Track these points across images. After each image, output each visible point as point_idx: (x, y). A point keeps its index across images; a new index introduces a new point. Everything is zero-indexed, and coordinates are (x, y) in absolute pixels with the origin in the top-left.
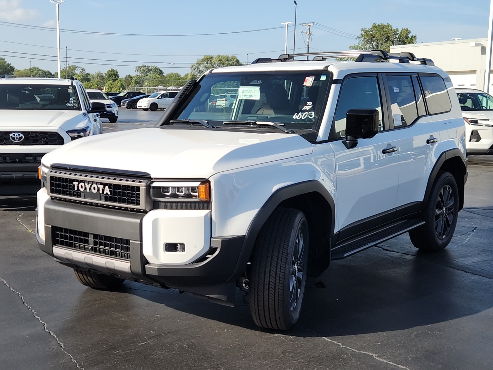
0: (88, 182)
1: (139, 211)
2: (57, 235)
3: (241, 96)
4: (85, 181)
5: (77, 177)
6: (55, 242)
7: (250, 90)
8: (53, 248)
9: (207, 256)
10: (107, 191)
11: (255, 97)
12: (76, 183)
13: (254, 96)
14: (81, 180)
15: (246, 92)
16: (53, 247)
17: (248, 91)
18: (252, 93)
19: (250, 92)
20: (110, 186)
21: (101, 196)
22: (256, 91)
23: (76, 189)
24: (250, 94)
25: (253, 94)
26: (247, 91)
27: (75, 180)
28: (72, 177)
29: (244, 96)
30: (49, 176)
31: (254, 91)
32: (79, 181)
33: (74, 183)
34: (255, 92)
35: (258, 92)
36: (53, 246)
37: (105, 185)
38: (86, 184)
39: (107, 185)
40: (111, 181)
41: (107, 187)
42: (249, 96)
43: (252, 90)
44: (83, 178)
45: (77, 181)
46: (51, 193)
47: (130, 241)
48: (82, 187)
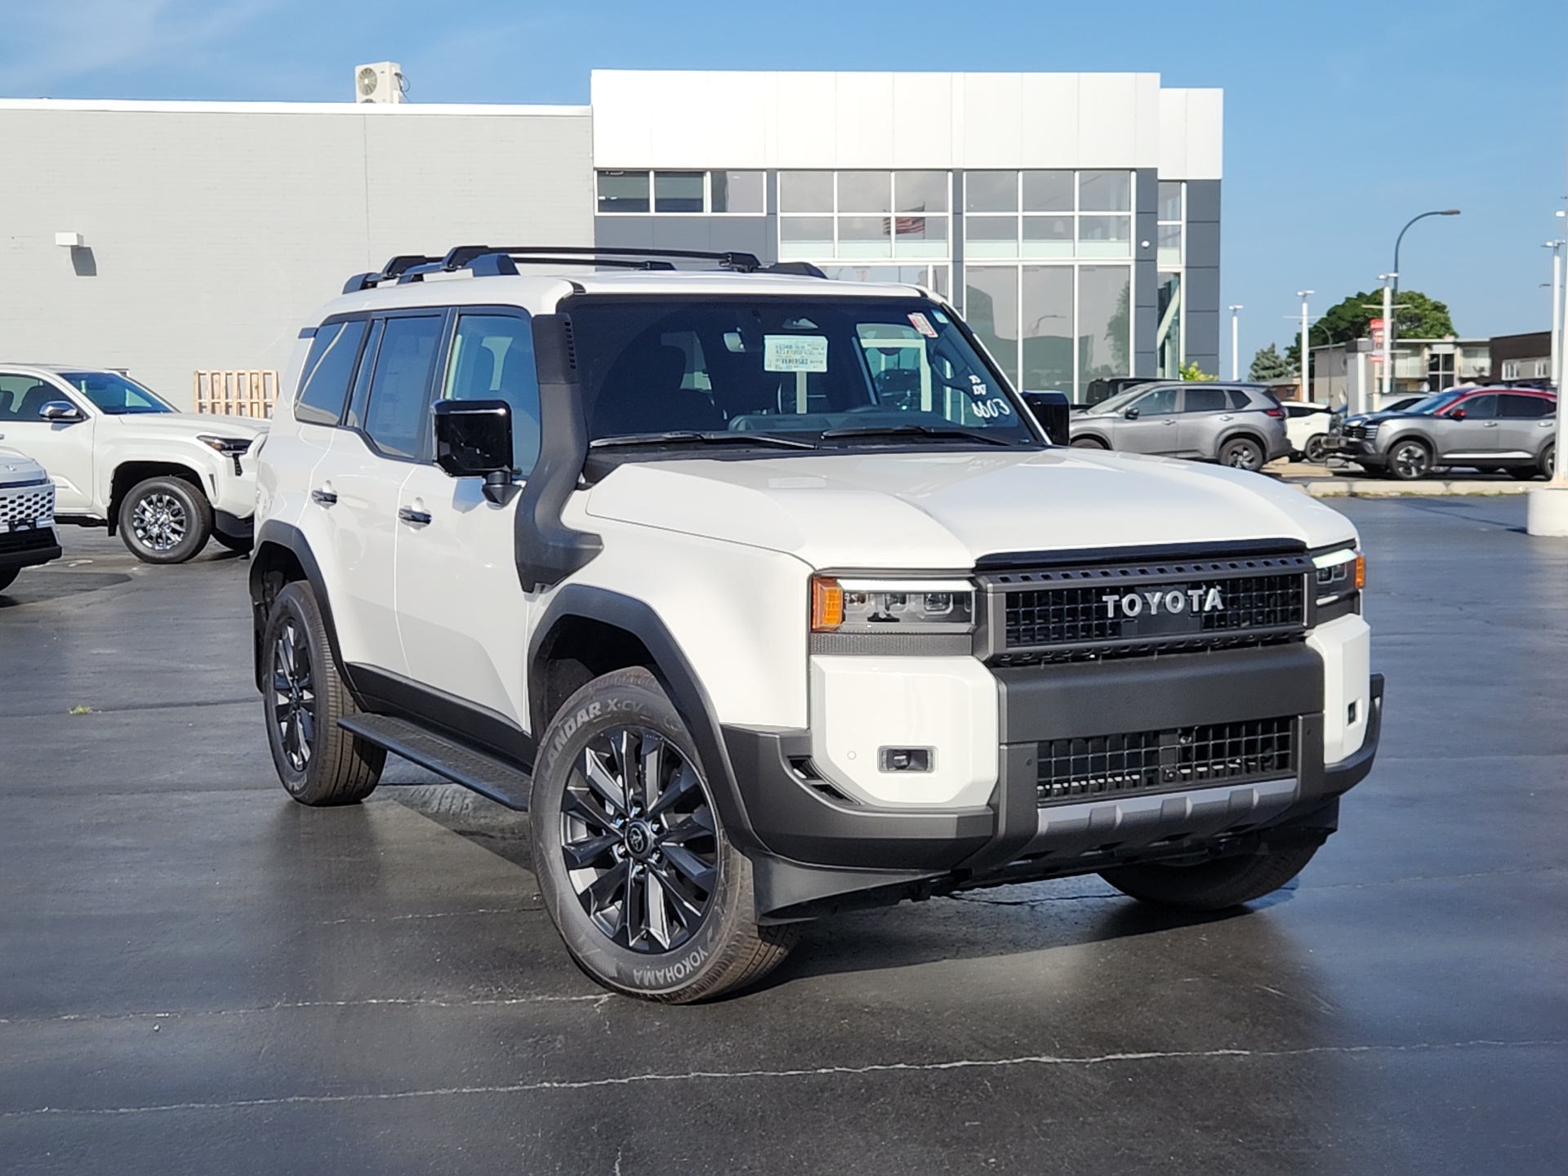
0: (1152, 587)
3: (774, 363)
4: (1137, 586)
5: (1116, 579)
7: (800, 345)
10: (1214, 599)
11: (814, 364)
12: (1110, 600)
13: (809, 362)
14: (1125, 587)
15: (787, 352)
17: (794, 349)
18: (803, 354)
19: (799, 350)
20: (1222, 586)
21: (1192, 619)
22: (817, 350)
23: (1111, 614)
24: (798, 357)
25: (806, 357)
26: (791, 347)
27: (1105, 588)
28: (1096, 580)
29: (780, 363)
30: (1004, 594)
31: (810, 348)
32: (1121, 591)
33: (1105, 598)
34: (814, 351)
35: (821, 352)
36: (1039, 805)
37: (1207, 586)
38: (1148, 595)
39: (1213, 587)
40: (1227, 572)
41: (1213, 592)
42: (796, 361)
43: (806, 345)
44: (1134, 578)
45: (1114, 590)
46: (1008, 647)
47: (1300, 717)
48: (1132, 604)
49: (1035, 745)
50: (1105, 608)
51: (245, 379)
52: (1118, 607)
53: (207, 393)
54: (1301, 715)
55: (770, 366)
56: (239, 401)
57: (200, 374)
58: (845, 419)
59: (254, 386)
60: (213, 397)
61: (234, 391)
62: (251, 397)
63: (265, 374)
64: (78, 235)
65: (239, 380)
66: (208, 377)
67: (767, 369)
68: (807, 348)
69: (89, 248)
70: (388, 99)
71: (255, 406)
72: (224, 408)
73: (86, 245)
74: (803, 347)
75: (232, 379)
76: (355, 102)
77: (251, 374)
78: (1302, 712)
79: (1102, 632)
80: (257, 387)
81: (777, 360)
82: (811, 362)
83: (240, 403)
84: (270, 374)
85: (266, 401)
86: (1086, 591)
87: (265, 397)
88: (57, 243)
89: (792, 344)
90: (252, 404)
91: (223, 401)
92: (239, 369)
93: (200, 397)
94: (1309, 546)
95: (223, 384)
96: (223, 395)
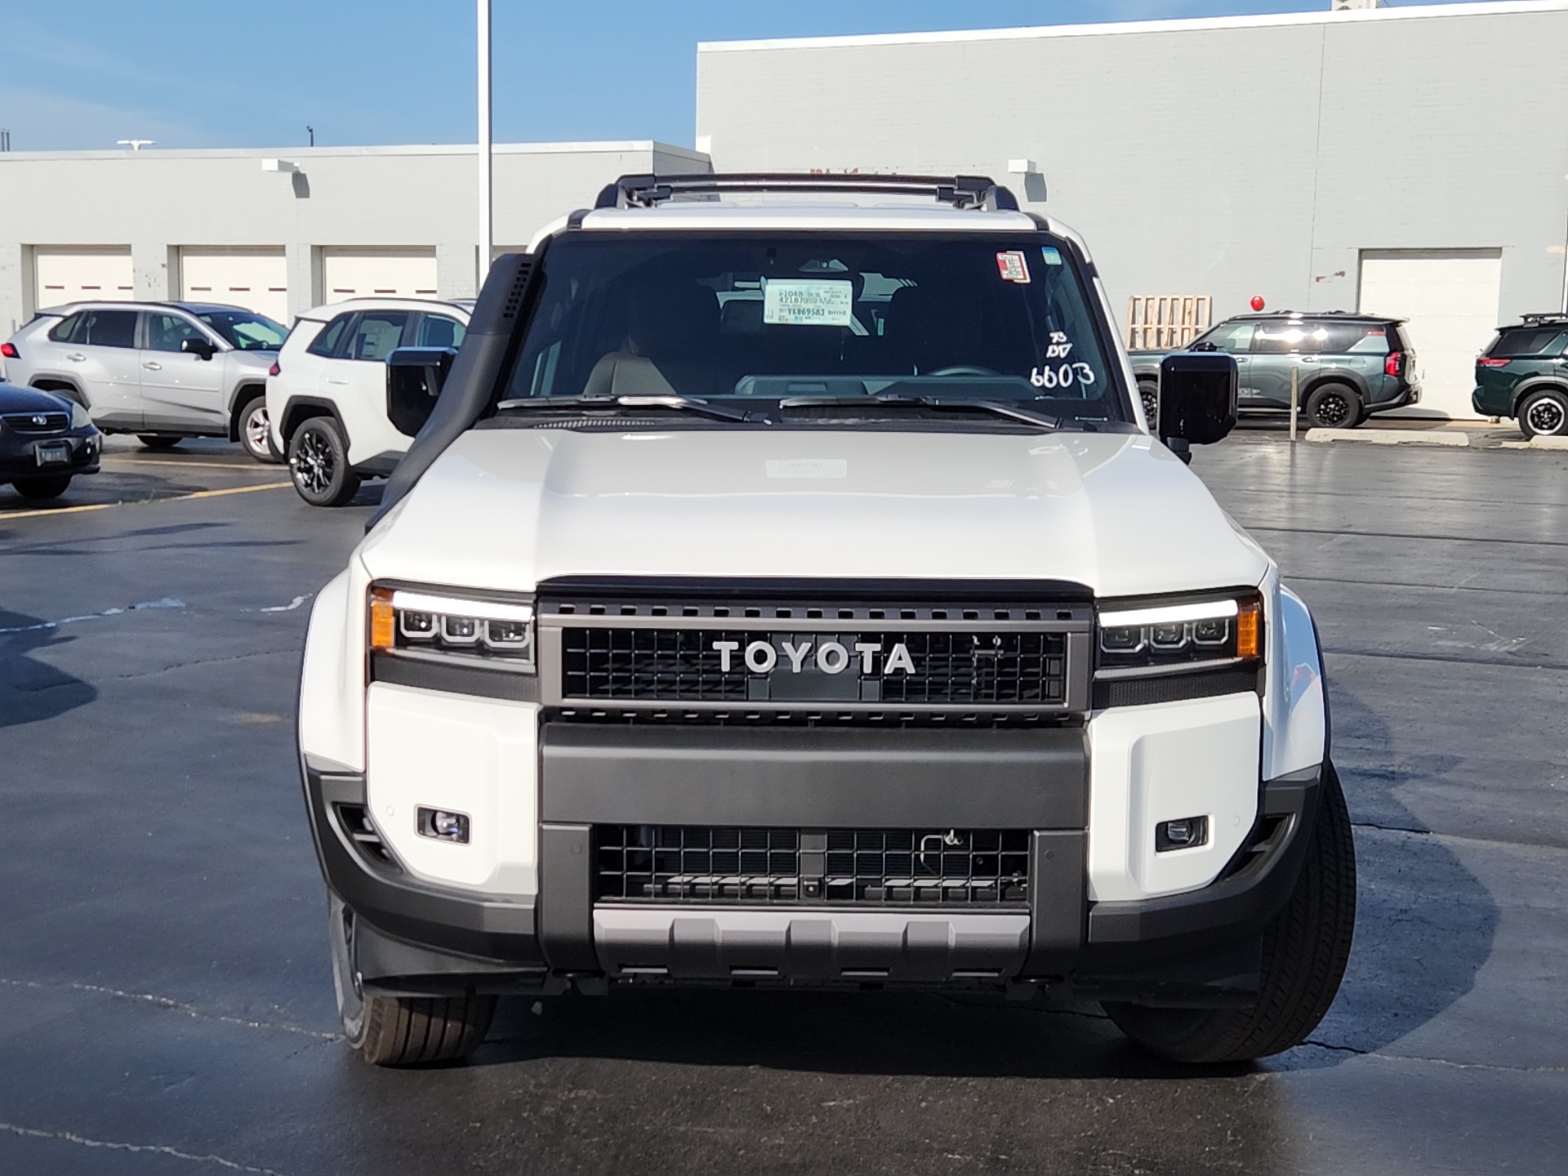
0: (796, 636)
1: (1048, 721)
2: (613, 860)
3: (777, 313)
4: (772, 632)
5: (737, 621)
6: (603, 888)
7: (814, 291)
8: (595, 912)
9: (1255, 849)
10: (900, 658)
11: (832, 316)
12: (725, 648)
13: (826, 312)
14: (750, 633)
15: (796, 300)
16: (592, 908)
17: (805, 296)
18: (819, 303)
19: (812, 297)
20: (915, 642)
21: (861, 684)
22: (838, 297)
23: (726, 666)
24: (811, 306)
25: (823, 306)
26: (800, 293)
27: (721, 632)
28: (705, 621)
29: (786, 313)
30: (560, 629)
31: (828, 296)
32: (744, 638)
33: (716, 645)
34: (834, 299)
35: (844, 300)
36: (596, 905)
37: (889, 640)
38: (787, 646)
39: (901, 642)
40: (924, 624)
41: (899, 649)
42: (809, 311)
43: (821, 292)
44: (767, 622)
45: (730, 635)
46: (564, 696)
47: (1037, 834)
48: (760, 657)
49: (586, 828)
50: (718, 656)
51: (1178, 304)
52: (737, 658)
53: (1140, 319)
54: (1039, 830)
55: (772, 317)
56: (1171, 326)
57: (1135, 300)
58: (890, 383)
59: (1187, 311)
60: (1146, 323)
61: (1166, 318)
62: (1183, 323)
63: (1198, 299)
64: (1029, 162)
65: (1172, 305)
66: (1143, 302)
67: (767, 320)
68: (823, 295)
69: (1042, 175)
70: (1365, 5)
71: (1186, 332)
72: (1155, 334)
73: (1038, 172)
74: (818, 295)
75: (1166, 304)
76: (1330, 10)
77: (1185, 299)
78: (1039, 826)
79: (712, 689)
80: (1190, 313)
81: (781, 310)
82: (830, 312)
83: (1172, 329)
84: (1203, 299)
85: (1197, 327)
86: (690, 635)
87: (1197, 323)
88: (1010, 170)
89: (802, 290)
90: (1183, 330)
91: (1155, 326)
92: (1175, 294)
93: (1134, 322)
94: (1097, 594)
95: (1157, 309)
96: (1155, 321)
